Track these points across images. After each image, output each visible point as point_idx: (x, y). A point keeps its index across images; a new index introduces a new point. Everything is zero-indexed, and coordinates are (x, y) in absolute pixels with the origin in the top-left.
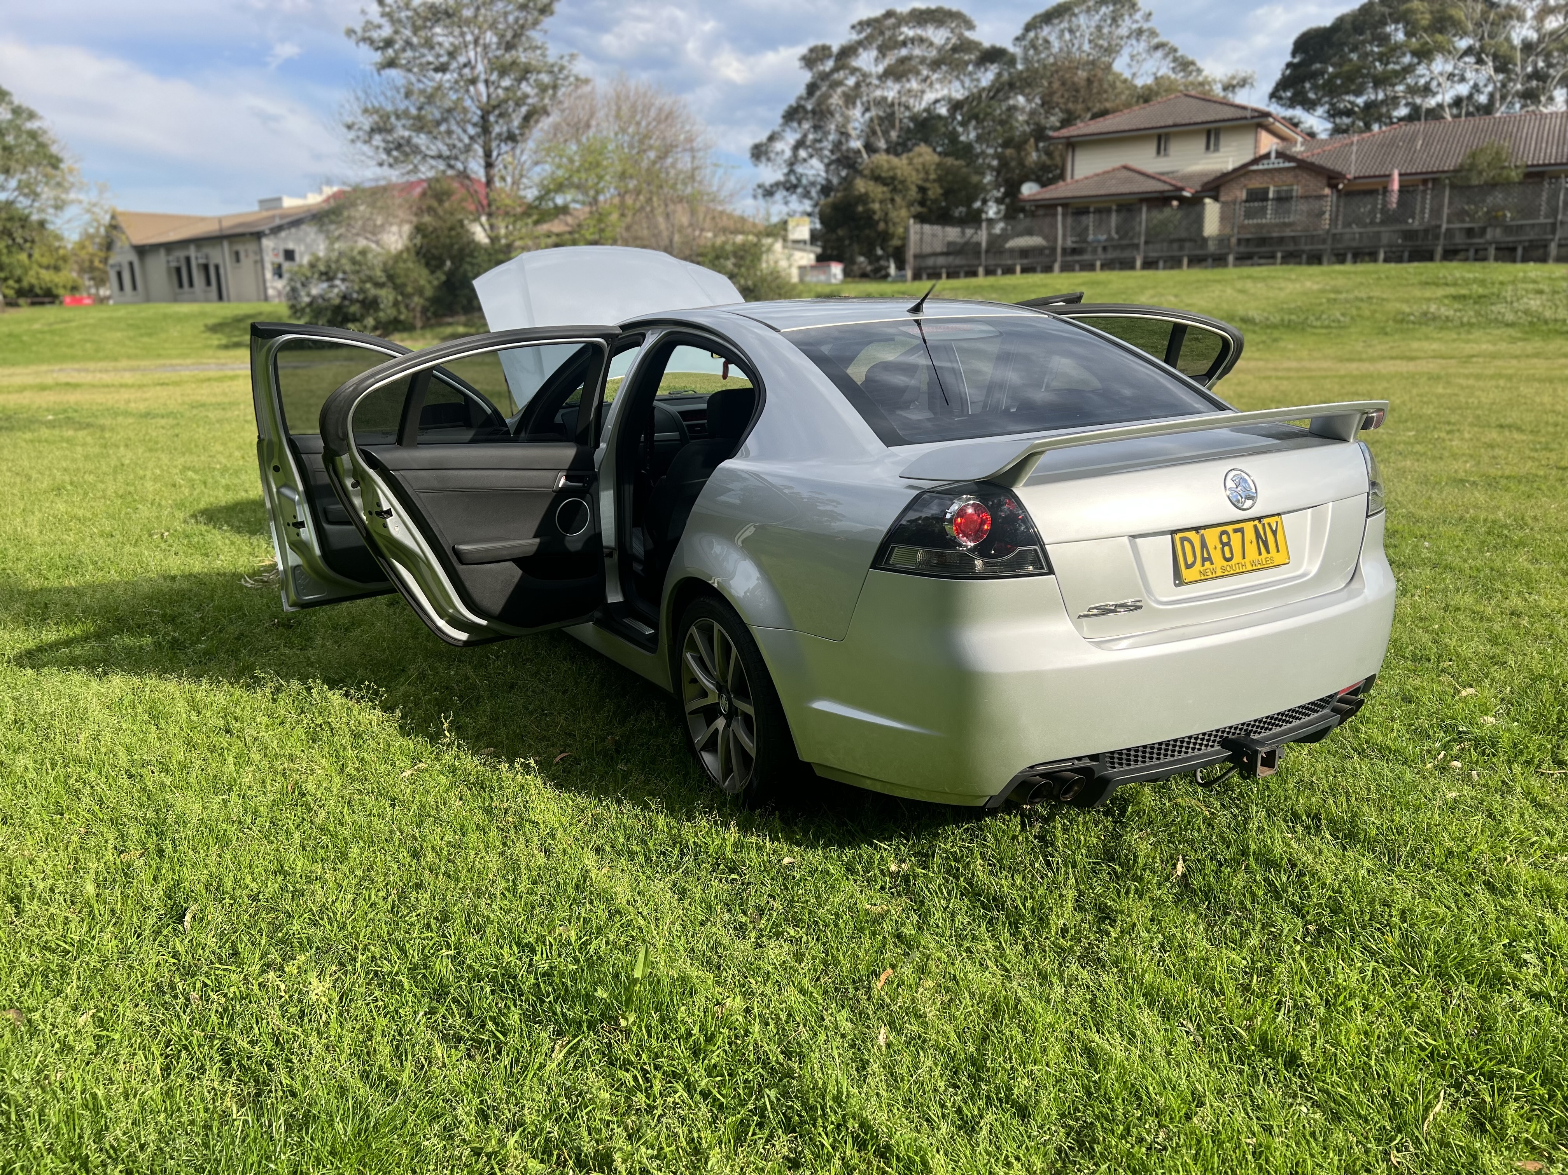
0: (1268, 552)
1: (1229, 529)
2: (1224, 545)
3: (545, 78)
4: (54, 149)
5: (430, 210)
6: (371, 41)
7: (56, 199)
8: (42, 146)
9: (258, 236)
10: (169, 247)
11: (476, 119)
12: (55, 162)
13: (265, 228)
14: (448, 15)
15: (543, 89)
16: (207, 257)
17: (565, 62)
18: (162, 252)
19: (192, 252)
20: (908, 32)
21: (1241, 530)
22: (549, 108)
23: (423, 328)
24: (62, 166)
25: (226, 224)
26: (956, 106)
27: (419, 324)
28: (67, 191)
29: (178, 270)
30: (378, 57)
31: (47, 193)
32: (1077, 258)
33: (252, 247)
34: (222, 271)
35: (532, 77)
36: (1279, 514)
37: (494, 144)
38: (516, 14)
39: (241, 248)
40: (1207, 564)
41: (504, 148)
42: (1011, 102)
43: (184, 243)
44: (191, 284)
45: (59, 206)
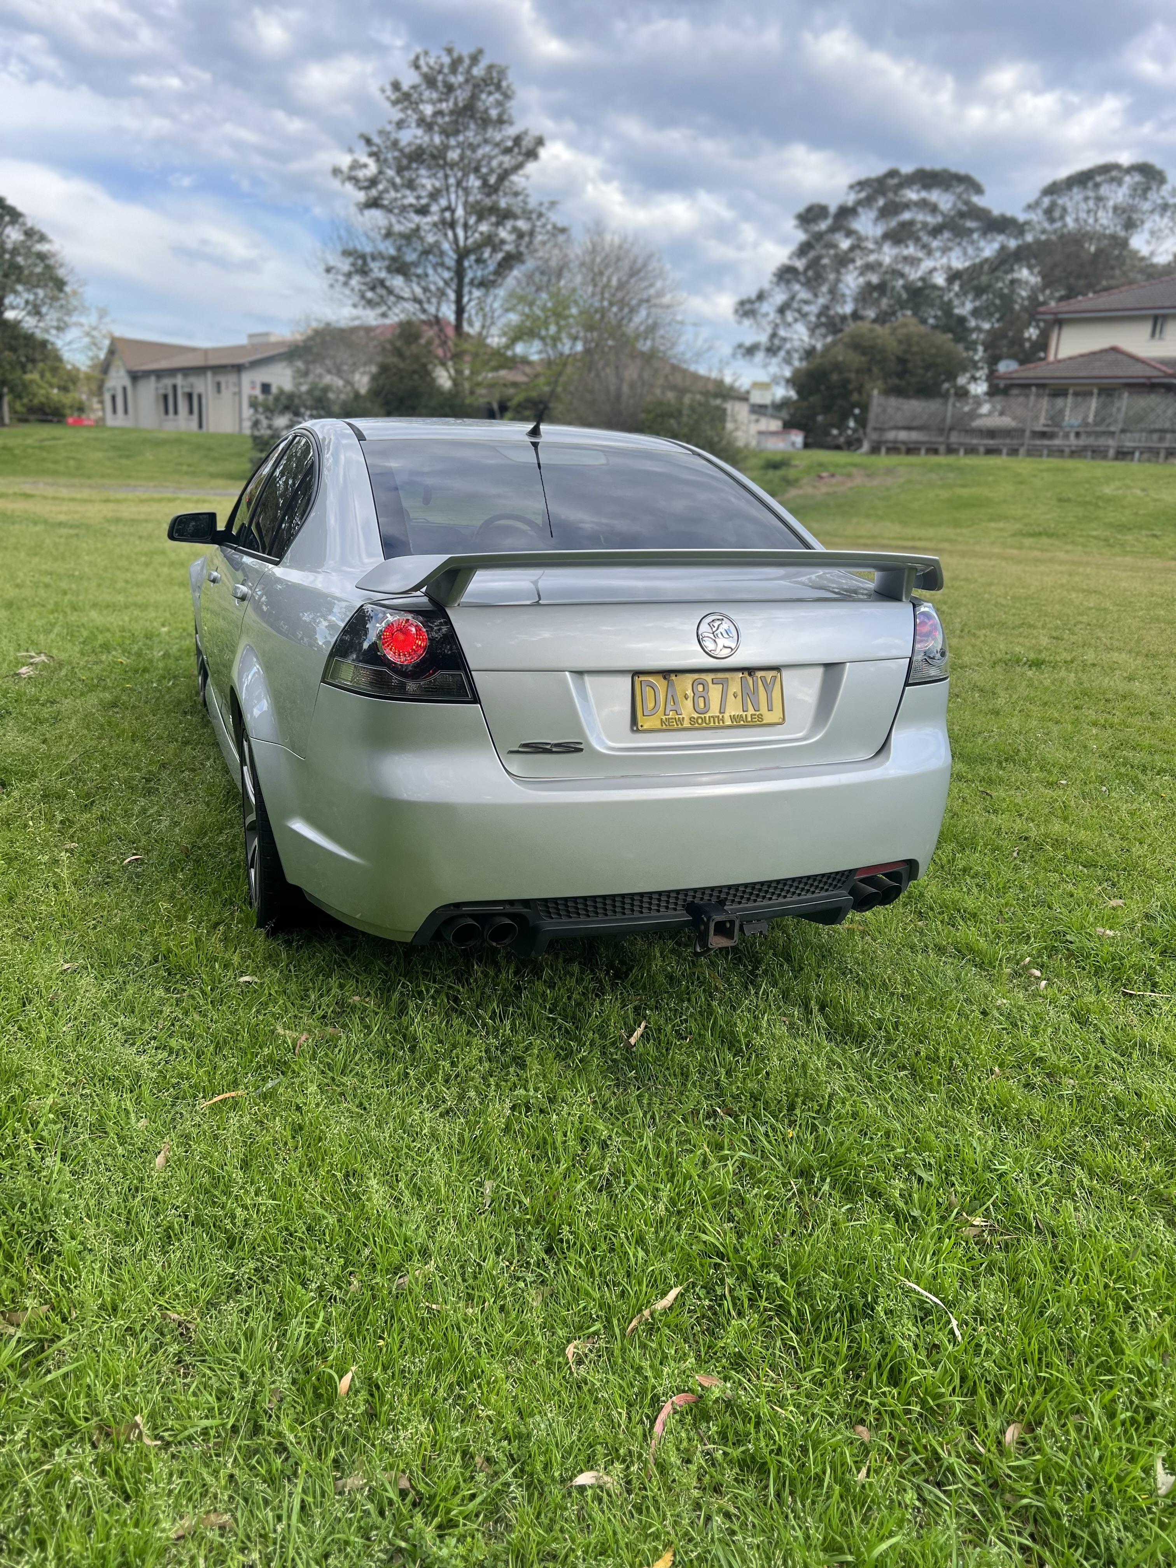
0: (756, 709)
1: (708, 677)
4: (61, 273)
5: (397, 351)
6: (355, 180)
7: (59, 320)
8: (48, 267)
9: (238, 368)
10: (159, 374)
11: (451, 263)
12: (60, 284)
13: (246, 361)
14: (435, 156)
16: (192, 386)
18: (153, 379)
19: (179, 380)
20: (912, 195)
21: (722, 680)
22: (525, 257)
24: (68, 289)
25: (213, 355)
26: (953, 276)
28: (69, 313)
29: (165, 397)
31: (51, 314)
32: (1046, 442)
33: (232, 378)
34: (204, 401)
36: (777, 668)
37: (466, 289)
38: (500, 157)
39: (222, 379)
41: (477, 293)
42: (1016, 275)
43: (172, 372)
44: (176, 412)
45: (61, 328)
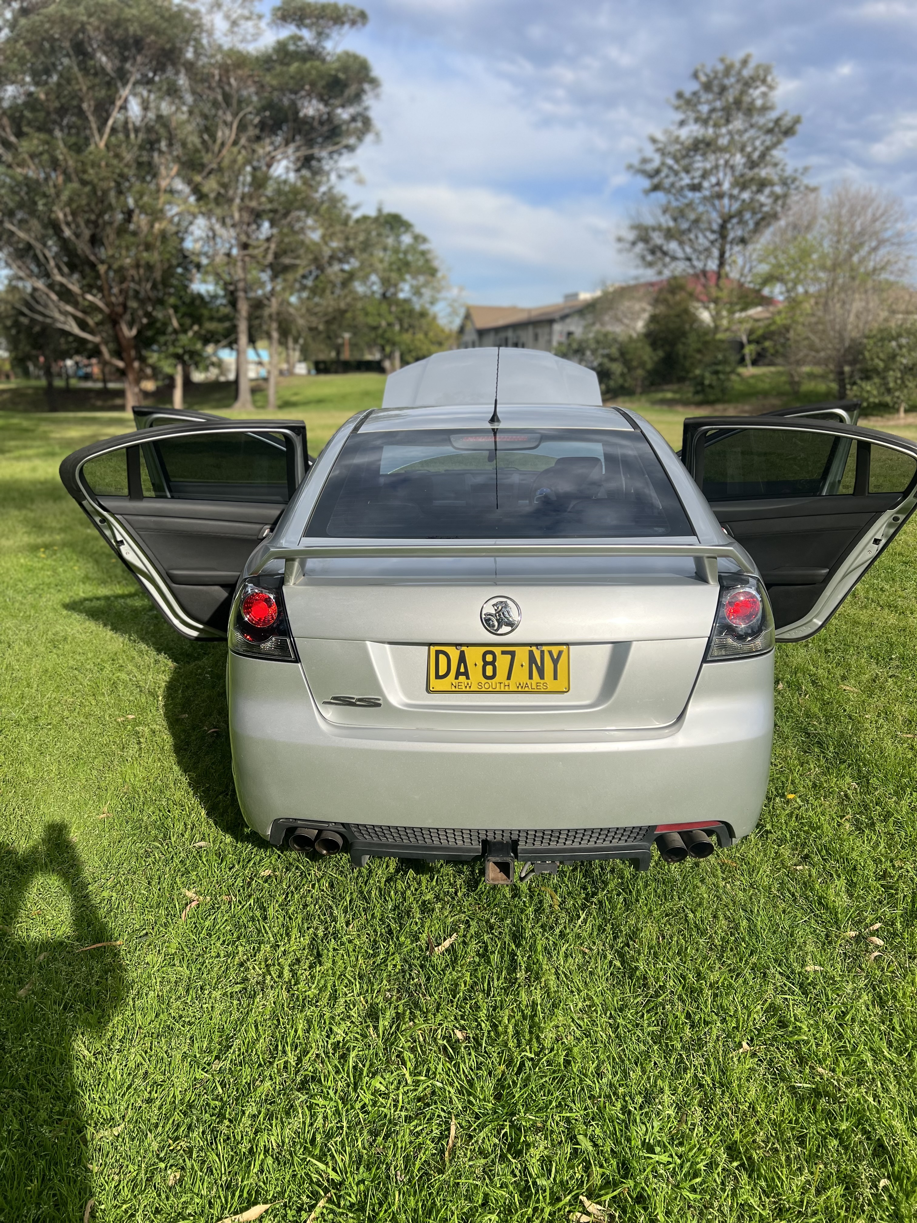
0: (542, 677)
1: (497, 650)
2: (486, 663)
3: (778, 189)
4: (436, 264)
5: (665, 301)
6: (644, 172)
7: (432, 296)
8: (427, 261)
9: (551, 322)
10: (497, 330)
11: (715, 227)
12: (432, 272)
13: (557, 316)
14: (708, 144)
15: (777, 198)
17: (798, 175)
19: (510, 332)
21: (513, 654)
22: (780, 215)
23: (642, 393)
24: (439, 275)
25: (534, 313)
27: (639, 390)
28: (438, 291)
30: (646, 183)
31: (427, 293)
33: (546, 330)
35: (767, 191)
36: (567, 644)
37: (728, 247)
38: (763, 137)
39: (540, 331)
40: (462, 678)
41: (737, 248)
43: (505, 328)
45: (433, 302)
